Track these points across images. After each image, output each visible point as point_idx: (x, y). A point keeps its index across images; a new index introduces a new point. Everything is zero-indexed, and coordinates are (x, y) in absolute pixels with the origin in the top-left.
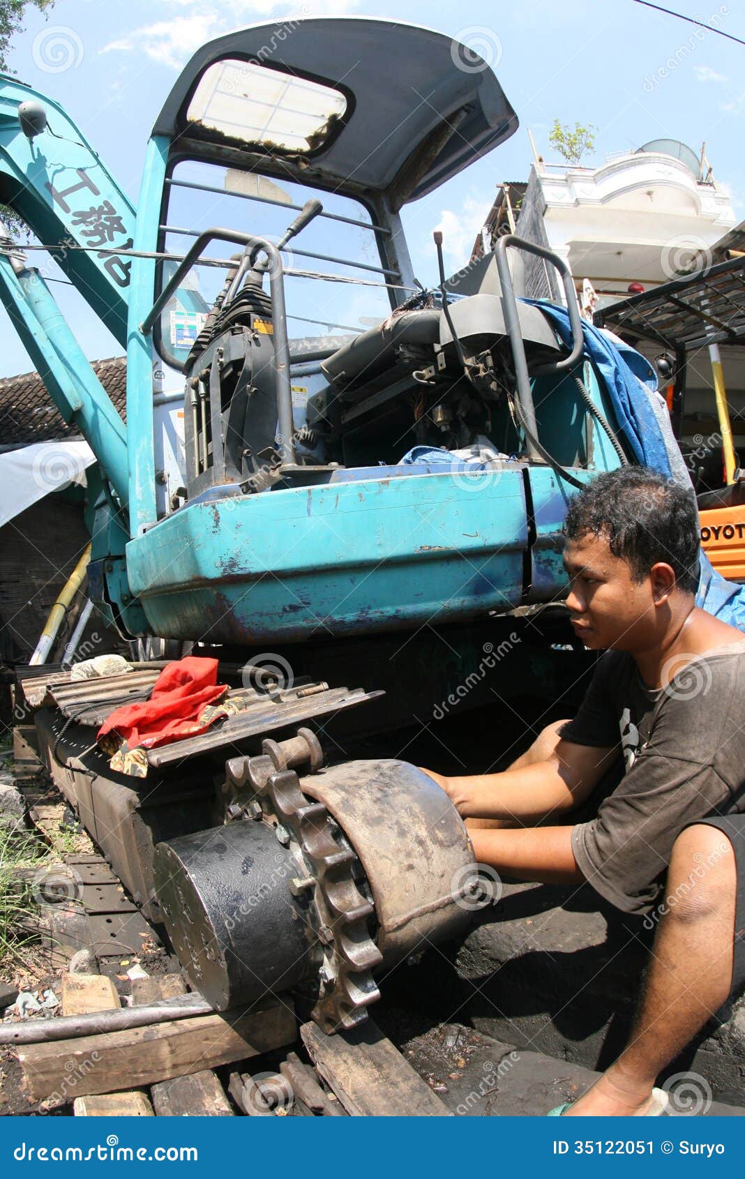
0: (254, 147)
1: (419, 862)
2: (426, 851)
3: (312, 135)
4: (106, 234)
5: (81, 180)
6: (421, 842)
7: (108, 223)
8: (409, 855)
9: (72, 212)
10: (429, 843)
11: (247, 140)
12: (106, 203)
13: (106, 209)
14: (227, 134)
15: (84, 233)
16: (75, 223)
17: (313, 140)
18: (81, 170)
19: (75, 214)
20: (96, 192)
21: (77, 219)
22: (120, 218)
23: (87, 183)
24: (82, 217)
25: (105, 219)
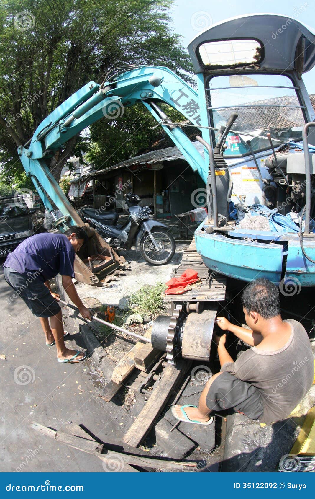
0: (235, 66)
1: (194, 347)
2: (197, 345)
3: (254, 56)
4: (194, 111)
5: (181, 94)
6: (197, 343)
7: (194, 107)
8: (193, 344)
9: (181, 106)
10: (199, 345)
11: (231, 64)
12: (192, 100)
13: (192, 102)
14: (223, 65)
15: (187, 113)
16: (183, 110)
17: (256, 57)
18: (180, 90)
19: (183, 107)
20: (187, 97)
21: (183, 108)
22: (198, 104)
23: (183, 94)
24: (185, 107)
25: (193, 106)
